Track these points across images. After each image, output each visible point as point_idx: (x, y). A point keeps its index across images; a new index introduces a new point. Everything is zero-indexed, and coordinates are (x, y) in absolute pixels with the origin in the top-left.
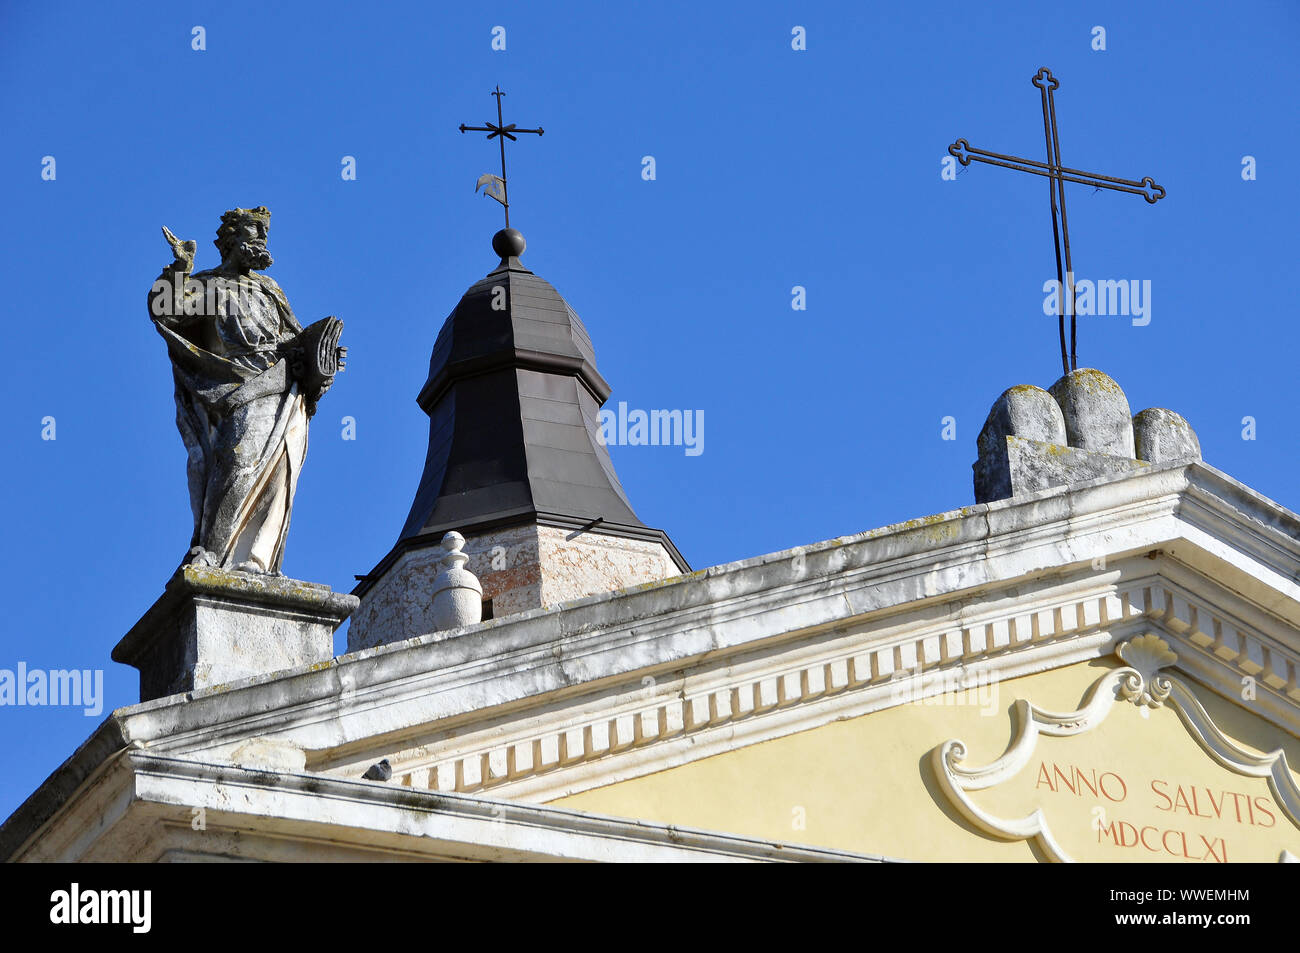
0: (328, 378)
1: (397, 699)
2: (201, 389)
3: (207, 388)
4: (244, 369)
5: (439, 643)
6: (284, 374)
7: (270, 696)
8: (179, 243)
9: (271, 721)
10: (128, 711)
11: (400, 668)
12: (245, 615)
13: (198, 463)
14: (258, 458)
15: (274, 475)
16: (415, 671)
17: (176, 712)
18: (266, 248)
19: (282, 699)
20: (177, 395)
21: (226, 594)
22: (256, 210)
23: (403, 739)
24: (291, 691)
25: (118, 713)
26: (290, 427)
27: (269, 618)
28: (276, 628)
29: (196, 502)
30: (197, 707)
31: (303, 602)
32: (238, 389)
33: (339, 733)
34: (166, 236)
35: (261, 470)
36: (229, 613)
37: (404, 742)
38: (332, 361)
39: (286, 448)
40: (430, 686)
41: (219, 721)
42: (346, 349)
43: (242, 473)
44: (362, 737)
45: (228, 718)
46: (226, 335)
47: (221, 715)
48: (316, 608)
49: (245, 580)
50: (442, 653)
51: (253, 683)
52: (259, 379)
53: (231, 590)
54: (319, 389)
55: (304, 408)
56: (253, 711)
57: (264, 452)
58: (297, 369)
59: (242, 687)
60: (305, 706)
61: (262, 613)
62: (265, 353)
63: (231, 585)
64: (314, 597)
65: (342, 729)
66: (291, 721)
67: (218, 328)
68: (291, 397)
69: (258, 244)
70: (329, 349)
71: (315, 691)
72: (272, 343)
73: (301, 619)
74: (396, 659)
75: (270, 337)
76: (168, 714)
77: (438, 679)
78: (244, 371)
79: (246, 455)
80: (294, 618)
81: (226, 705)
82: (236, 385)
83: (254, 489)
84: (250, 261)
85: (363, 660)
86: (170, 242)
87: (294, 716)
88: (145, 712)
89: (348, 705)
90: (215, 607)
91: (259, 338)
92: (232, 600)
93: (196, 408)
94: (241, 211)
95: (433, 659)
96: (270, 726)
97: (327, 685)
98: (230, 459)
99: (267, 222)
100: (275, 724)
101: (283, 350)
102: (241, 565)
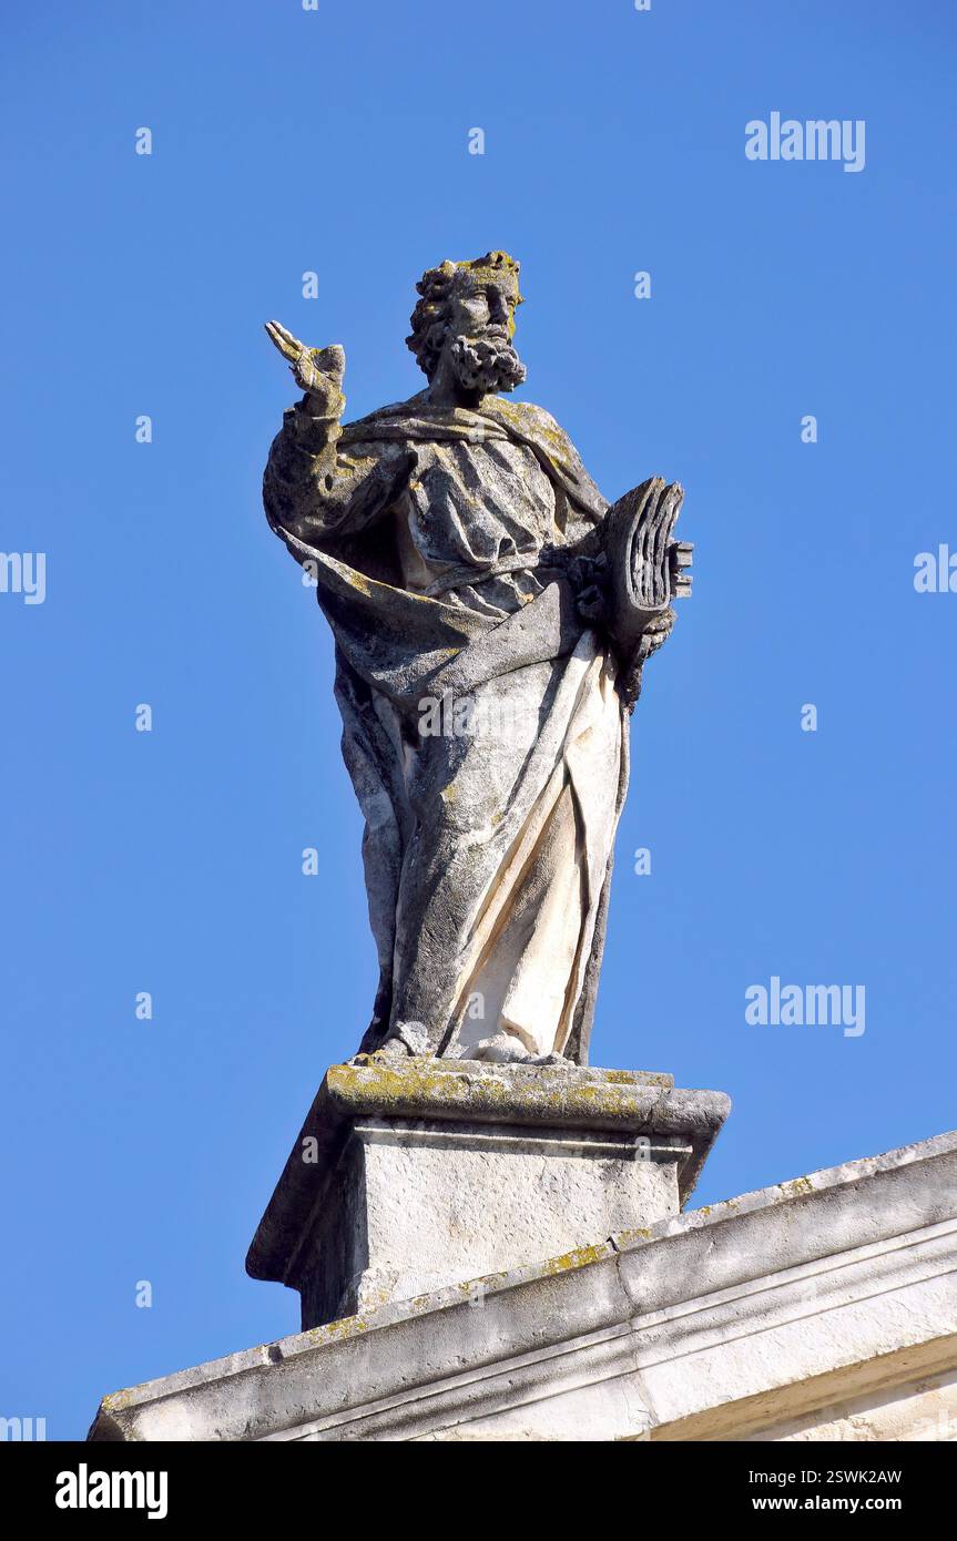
0: (656, 614)
1: (773, 1319)
2: (382, 667)
3: (391, 665)
4: (466, 615)
5: (855, 1185)
6: (557, 617)
7: (466, 1335)
8: (306, 353)
9: (477, 1391)
10: (136, 1396)
11: (769, 1250)
12: (475, 1156)
13: (382, 829)
14: (503, 808)
15: (545, 840)
16: (806, 1254)
17: (249, 1388)
18: (510, 342)
19: (493, 1339)
20: (340, 687)
21: (425, 1112)
22: (482, 262)
23: (810, 1408)
24: (515, 1319)
25: (114, 1402)
26: (576, 731)
27: (529, 1158)
28: (547, 1179)
29: (380, 915)
30: (297, 1373)
31: (600, 1115)
32: (452, 660)
33: (642, 1406)
34: (276, 343)
35: (512, 831)
36: (438, 1153)
37: (817, 1412)
38: (658, 578)
39: (568, 778)
40: (852, 1284)
41: (354, 1399)
42: (690, 546)
43: (463, 843)
44: (694, 1410)
45: (373, 1394)
46: (430, 544)
47: (354, 1384)
48: (633, 1127)
49: (464, 1079)
50: (865, 1209)
51: (421, 1311)
52: (497, 634)
53: (434, 1105)
54: (638, 641)
55: (610, 684)
56: (429, 1372)
57: (516, 791)
58: (588, 601)
59: (395, 1320)
60: (552, 1351)
61: (514, 1148)
62: (516, 574)
63: (435, 1093)
64: (625, 1102)
65: (646, 1396)
66: (525, 1387)
67: (414, 530)
68: (578, 666)
69: (491, 335)
70: (650, 550)
71: (571, 1317)
72: (531, 550)
73: (605, 1153)
74: (757, 1229)
75: (525, 539)
76: (231, 1396)
77: (866, 1267)
78: (466, 618)
79: (469, 802)
80: (588, 1153)
81: (364, 1363)
82: (449, 653)
83: (501, 875)
84: (474, 375)
85: (676, 1238)
86: (286, 355)
87: (529, 1375)
88: (173, 1396)
89: (655, 1341)
90: (406, 1143)
91: (498, 543)
92: (443, 1124)
93: (379, 710)
94: (452, 267)
95: (846, 1223)
96: (476, 1402)
97: (597, 1299)
98: (435, 816)
99: (510, 284)
100: (487, 1398)
101: (555, 563)
102: (483, 1044)
